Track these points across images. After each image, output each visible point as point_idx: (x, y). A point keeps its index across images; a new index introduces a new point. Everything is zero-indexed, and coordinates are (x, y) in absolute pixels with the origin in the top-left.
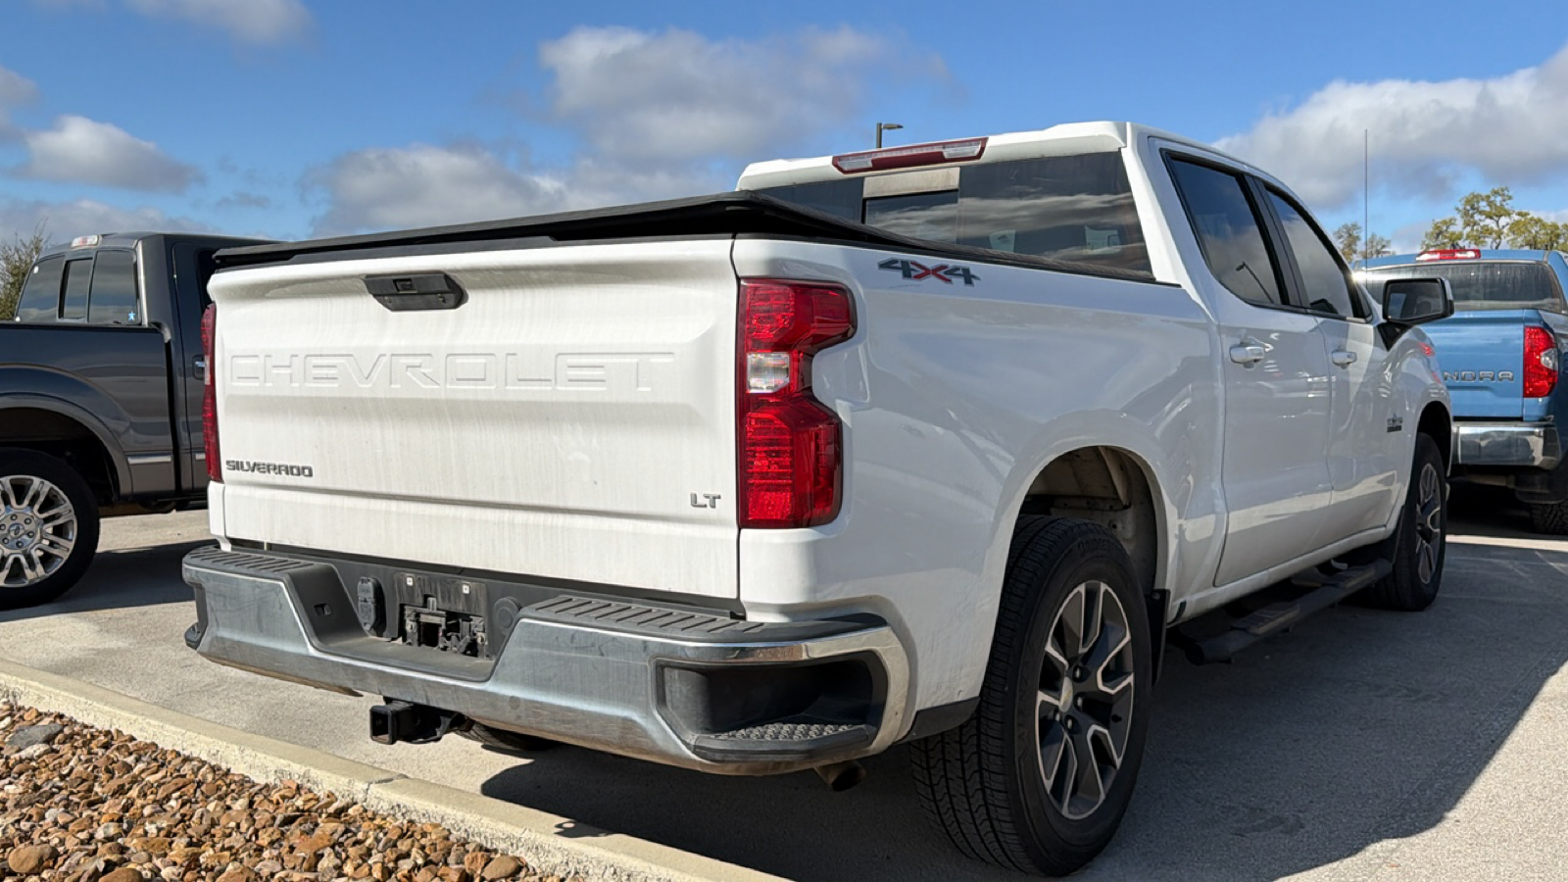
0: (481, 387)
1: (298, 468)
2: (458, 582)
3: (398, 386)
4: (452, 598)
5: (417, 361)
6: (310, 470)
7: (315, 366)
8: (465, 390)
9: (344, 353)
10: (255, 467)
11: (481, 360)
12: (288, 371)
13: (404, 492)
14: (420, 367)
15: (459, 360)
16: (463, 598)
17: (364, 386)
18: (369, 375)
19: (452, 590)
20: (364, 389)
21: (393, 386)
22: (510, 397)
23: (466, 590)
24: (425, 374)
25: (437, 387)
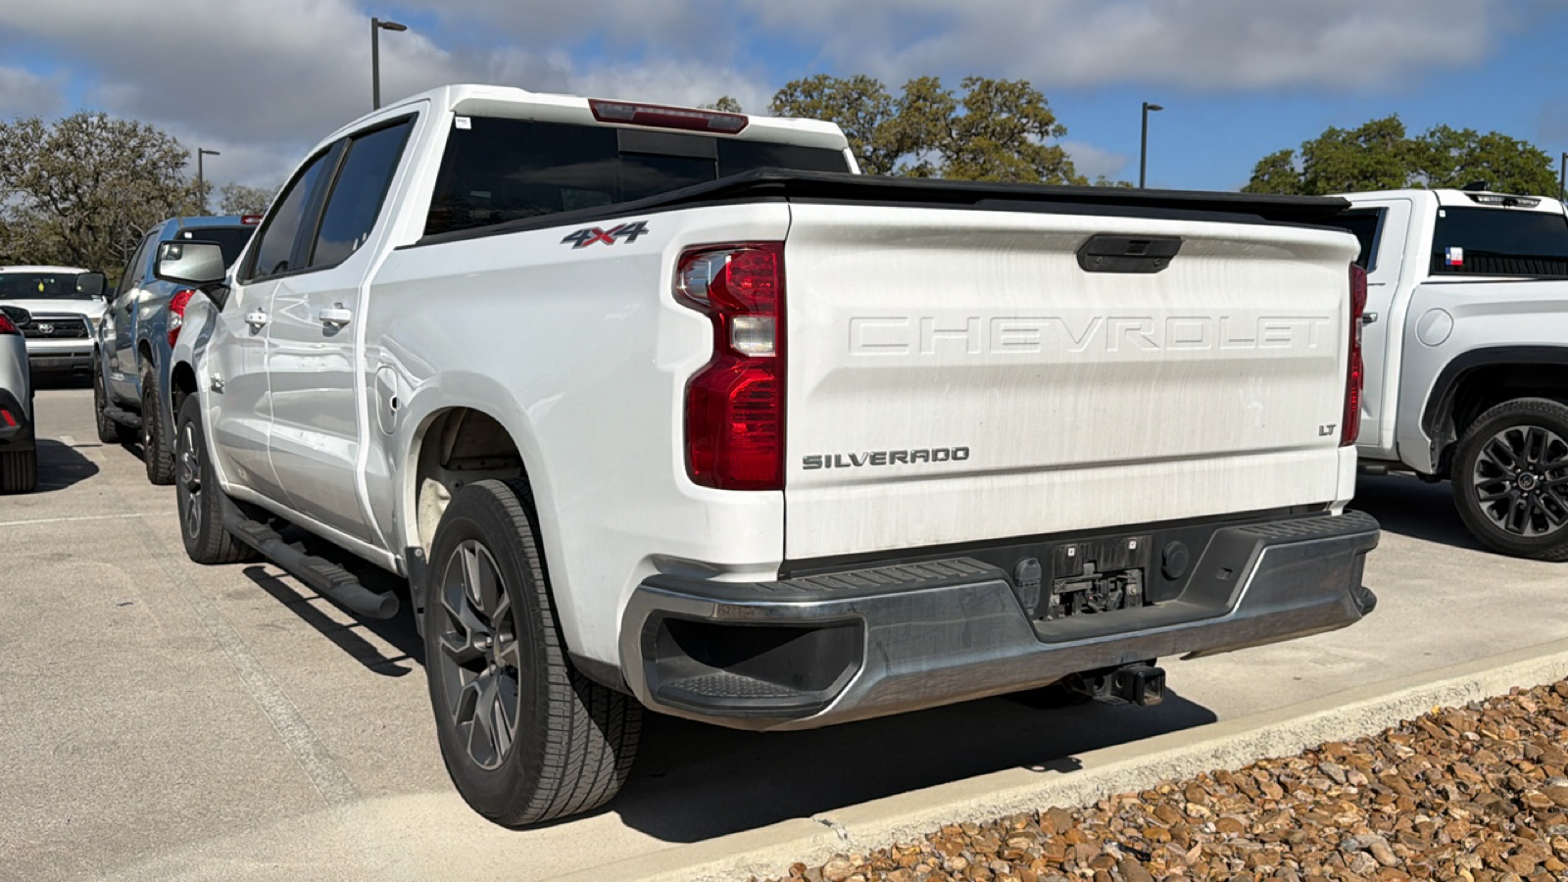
0: (1197, 348)
1: (946, 451)
2: (1124, 540)
3: (1116, 350)
4: (1116, 558)
5: (1136, 324)
6: (966, 451)
7: (1005, 330)
8: (1184, 352)
9: (1049, 315)
10: (876, 459)
11: (1198, 323)
12: (963, 336)
13: (1089, 458)
14: (1139, 329)
15: (1178, 323)
16: (1127, 555)
17: (1077, 351)
18: (1080, 340)
19: (1117, 549)
20: (1076, 354)
21: (1109, 350)
22: (1222, 356)
23: (1132, 545)
24: (1145, 337)
25: (1157, 349)
